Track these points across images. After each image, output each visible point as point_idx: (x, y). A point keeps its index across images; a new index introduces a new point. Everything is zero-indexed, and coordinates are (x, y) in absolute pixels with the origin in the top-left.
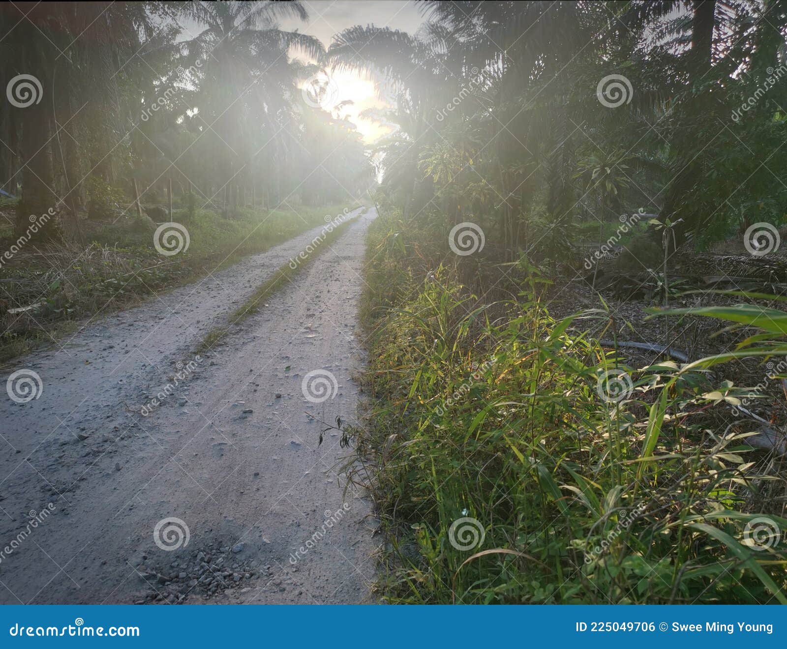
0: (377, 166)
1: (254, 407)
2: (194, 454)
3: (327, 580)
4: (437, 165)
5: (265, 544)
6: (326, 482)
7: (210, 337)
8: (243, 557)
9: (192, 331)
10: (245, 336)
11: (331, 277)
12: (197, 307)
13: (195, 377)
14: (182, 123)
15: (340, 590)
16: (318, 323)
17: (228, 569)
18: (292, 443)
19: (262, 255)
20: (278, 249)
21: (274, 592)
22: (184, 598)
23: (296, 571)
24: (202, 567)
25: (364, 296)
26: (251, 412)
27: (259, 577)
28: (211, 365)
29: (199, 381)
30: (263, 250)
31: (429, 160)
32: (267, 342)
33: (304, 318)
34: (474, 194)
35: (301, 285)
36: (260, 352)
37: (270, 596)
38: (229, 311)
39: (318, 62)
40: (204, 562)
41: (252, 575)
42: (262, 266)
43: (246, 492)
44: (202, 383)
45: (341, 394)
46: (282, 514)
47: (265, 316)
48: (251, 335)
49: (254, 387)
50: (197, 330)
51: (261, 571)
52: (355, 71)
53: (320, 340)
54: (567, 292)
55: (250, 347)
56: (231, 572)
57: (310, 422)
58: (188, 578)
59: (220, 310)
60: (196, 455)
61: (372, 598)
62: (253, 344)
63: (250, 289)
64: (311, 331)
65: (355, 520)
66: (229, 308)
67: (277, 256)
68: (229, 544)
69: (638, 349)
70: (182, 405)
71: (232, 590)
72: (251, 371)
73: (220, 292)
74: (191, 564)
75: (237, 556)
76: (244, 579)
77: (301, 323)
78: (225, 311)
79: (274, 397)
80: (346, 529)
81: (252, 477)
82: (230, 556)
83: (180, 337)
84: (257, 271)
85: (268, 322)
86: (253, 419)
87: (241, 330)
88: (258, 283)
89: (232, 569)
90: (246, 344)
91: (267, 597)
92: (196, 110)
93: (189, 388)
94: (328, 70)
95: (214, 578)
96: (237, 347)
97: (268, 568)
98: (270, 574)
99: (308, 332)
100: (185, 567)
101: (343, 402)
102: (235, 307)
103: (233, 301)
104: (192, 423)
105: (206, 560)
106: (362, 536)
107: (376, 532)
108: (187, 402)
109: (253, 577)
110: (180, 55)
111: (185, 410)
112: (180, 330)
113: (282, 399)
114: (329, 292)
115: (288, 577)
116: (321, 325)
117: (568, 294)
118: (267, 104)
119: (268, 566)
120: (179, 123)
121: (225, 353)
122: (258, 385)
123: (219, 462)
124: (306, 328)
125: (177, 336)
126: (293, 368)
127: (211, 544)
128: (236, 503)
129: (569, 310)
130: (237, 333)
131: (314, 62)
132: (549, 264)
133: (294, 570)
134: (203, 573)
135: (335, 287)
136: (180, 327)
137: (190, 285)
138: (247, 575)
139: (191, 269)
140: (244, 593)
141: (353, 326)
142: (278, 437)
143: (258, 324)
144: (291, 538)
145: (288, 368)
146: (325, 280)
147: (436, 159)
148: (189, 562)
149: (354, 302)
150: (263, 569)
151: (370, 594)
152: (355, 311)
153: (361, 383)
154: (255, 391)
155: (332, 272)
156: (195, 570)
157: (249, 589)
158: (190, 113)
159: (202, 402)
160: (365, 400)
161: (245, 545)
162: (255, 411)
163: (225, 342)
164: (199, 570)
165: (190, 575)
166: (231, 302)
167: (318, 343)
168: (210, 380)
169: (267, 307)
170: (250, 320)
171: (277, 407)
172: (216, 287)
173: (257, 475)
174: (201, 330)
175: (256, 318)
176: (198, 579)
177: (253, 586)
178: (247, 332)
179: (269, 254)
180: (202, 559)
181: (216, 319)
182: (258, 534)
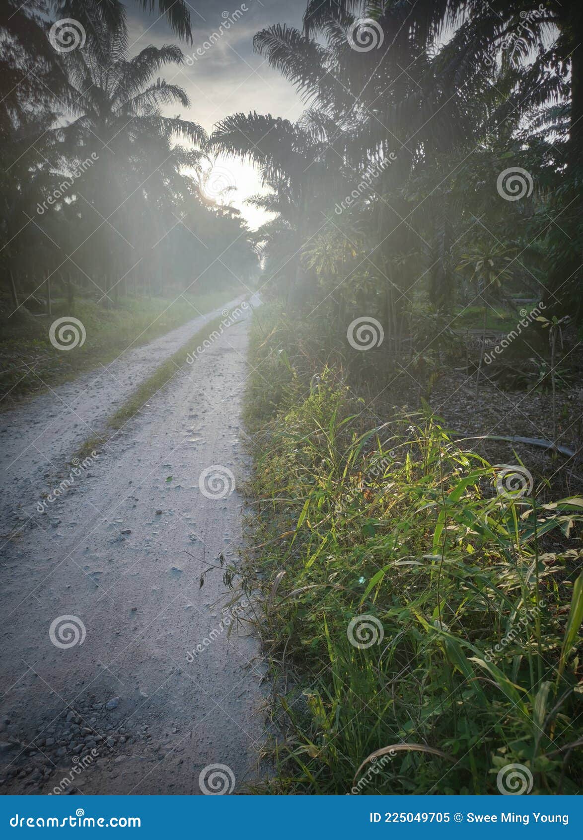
0: (259, 254)
1: (133, 526)
2: (67, 586)
3: (211, 743)
4: (320, 257)
5: (142, 699)
6: (210, 617)
7: (87, 445)
8: (119, 715)
9: (69, 436)
10: (125, 442)
11: (214, 371)
12: (75, 409)
13: (70, 492)
14: (60, 210)
15: (225, 756)
16: (200, 424)
17: (102, 731)
18: (174, 569)
19: (144, 348)
20: (160, 341)
21: (152, 761)
22: (51, 772)
23: (176, 732)
24: (72, 730)
25: (248, 393)
26: (129, 532)
27: (135, 741)
28: (88, 477)
29: (74, 496)
30: (145, 342)
31: (312, 251)
32: (148, 448)
33: (187, 419)
34: (357, 286)
35: (183, 382)
36: (140, 461)
37: (148, 766)
38: (109, 413)
39: (201, 148)
40: (75, 723)
41: (127, 738)
42: (144, 360)
43: (123, 632)
44: (78, 500)
45: (225, 508)
46: (161, 660)
47: (146, 418)
48: (131, 441)
49: (133, 502)
50: (75, 435)
51: (138, 733)
52: (239, 158)
53: (204, 444)
54: (452, 383)
55: (129, 455)
56: (104, 735)
57: (193, 543)
58: (56, 746)
59: (99, 412)
60: (69, 587)
61: (260, 765)
62: (132, 451)
63: (131, 387)
64: (194, 434)
65: (242, 664)
66: (109, 409)
67: (160, 349)
68: (103, 699)
69: (525, 444)
70: (55, 526)
71: (106, 759)
72: (130, 483)
73: (100, 390)
74: (60, 726)
75: (111, 715)
76: (118, 744)
77: (184, 425)
78: (104, 412)
79: (155, 513)
80: (231, 676)
81: (129, 613)
82: (104, 715)
83: (56, 444)
84: (138, 367)
85: (149, 425)
86: (131, 542)
87: (120, 435)
88: (139, 380)
89: (106, 731)
90: (126, 450)
91: (144, 768)
92: (74, 198)
93: (63, 505)
94: (211, 156)
95: (85, 743)
96: (116, 455)
97: (146, 729)
98: (148, 737)
99: (190, 436)
100: (53, 731)
101: (228, 517)
102: (115, 407)
103: (113, 401)
104: (65, 548)
105: (77, 721)
106: (249, 685)
107: (264, 680)
108: (60, 522)
109: (129, 741)
110: (56, 140)
111: (58, 531)
112: (57, 436)
113: (163, 515)
114: (212, 389)
115: (168, 740)
116: (204, 426)
117: (453, 385)
118: (147, 192)
119: (147, 726)
120: (58, 210)
121: (103, 462)
122: (137, 500)
123: (93, 595)
124: (189, 431)
125: (53, 443)
126: (176, 478)
127: (83, 700)
128: (111, 646)
129: (454, 402)
130: (116, 438)
131: (197, 148)
132: (434, 355)
133: (175, 730)
134: (73, 738)
135: (218, 383)
136: (56, 432)
137: (68, 383)
138: (123, 738)
139: (69, 365)
140: (119, 763)
141: (237, 428)
142: (158, 562)
143: (138, 427)
144: (171, 690)
145: (169, 478)
146: (209, 375)
147: (319, 251)
148: (59, 724)
149: (238, 400)
150: (139, 731)
151: (258, 761)
152: (240, 411)
153: (246, 494)
154: (134, 507)
155: (215, 366)
156: (64, 734)
157: (124, 757)
158: (68, 201)
159: (78, 522)
160: (250, 514)
161: (120, 700)
162: (134, 531)
163: (103, 450)
164: (68, 734)
165: (58, 741)
166: (111, 402)
167: (200, 448)
168: (87, 495)
169: (147, 407)
170: (129, 424)
171: (157, 526)
172: (96, 386)
173: (135, 610)
174: (78, 435)
175: (136, 420)
176: (67, 745)
177: (129, 753)
178: (127, 436)
179: (151, 346)
180: (73, 720)
181: (94, 422)
182: (134, 686)
